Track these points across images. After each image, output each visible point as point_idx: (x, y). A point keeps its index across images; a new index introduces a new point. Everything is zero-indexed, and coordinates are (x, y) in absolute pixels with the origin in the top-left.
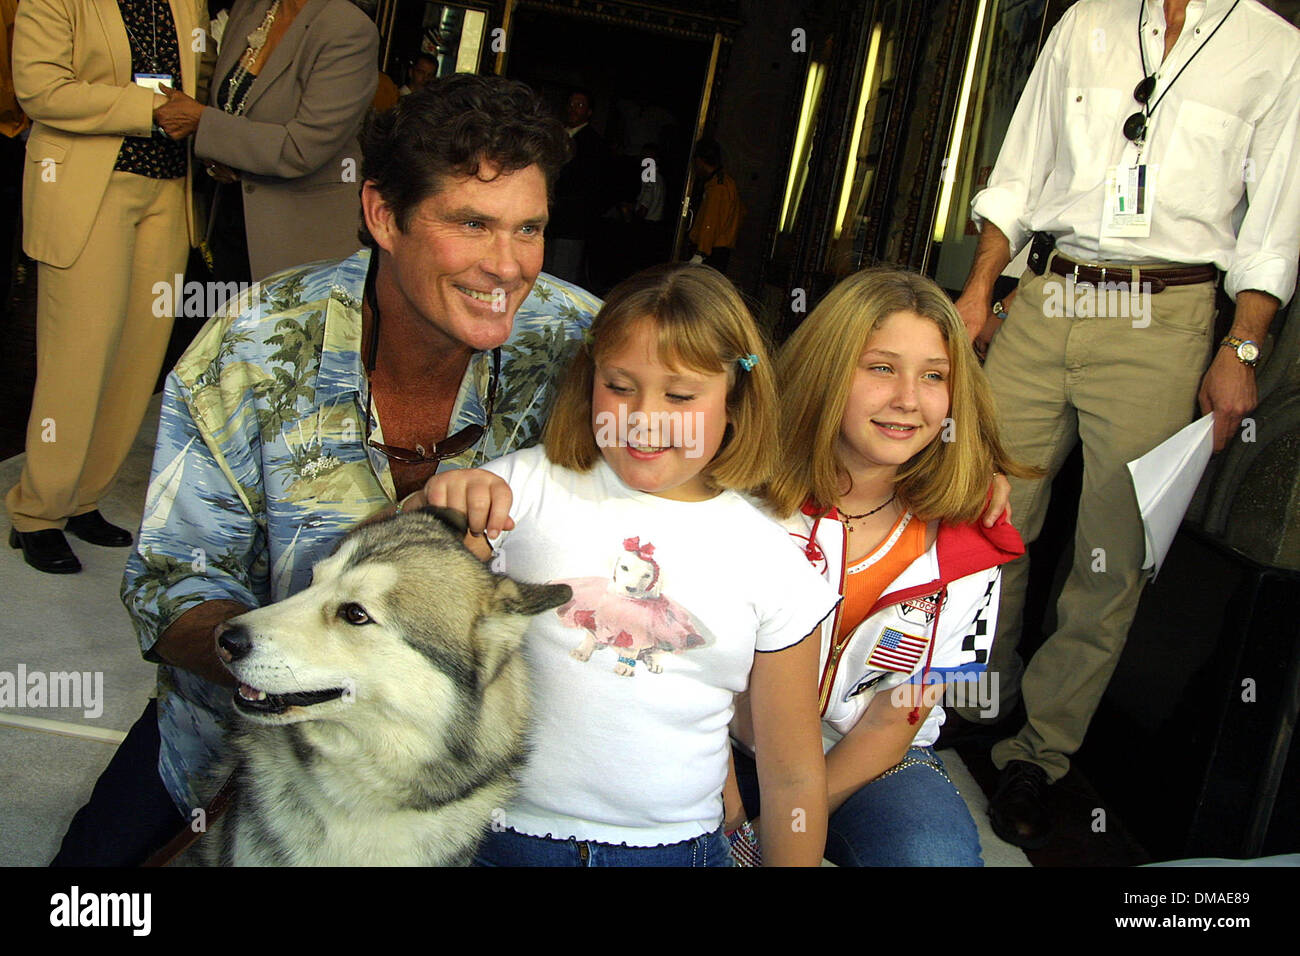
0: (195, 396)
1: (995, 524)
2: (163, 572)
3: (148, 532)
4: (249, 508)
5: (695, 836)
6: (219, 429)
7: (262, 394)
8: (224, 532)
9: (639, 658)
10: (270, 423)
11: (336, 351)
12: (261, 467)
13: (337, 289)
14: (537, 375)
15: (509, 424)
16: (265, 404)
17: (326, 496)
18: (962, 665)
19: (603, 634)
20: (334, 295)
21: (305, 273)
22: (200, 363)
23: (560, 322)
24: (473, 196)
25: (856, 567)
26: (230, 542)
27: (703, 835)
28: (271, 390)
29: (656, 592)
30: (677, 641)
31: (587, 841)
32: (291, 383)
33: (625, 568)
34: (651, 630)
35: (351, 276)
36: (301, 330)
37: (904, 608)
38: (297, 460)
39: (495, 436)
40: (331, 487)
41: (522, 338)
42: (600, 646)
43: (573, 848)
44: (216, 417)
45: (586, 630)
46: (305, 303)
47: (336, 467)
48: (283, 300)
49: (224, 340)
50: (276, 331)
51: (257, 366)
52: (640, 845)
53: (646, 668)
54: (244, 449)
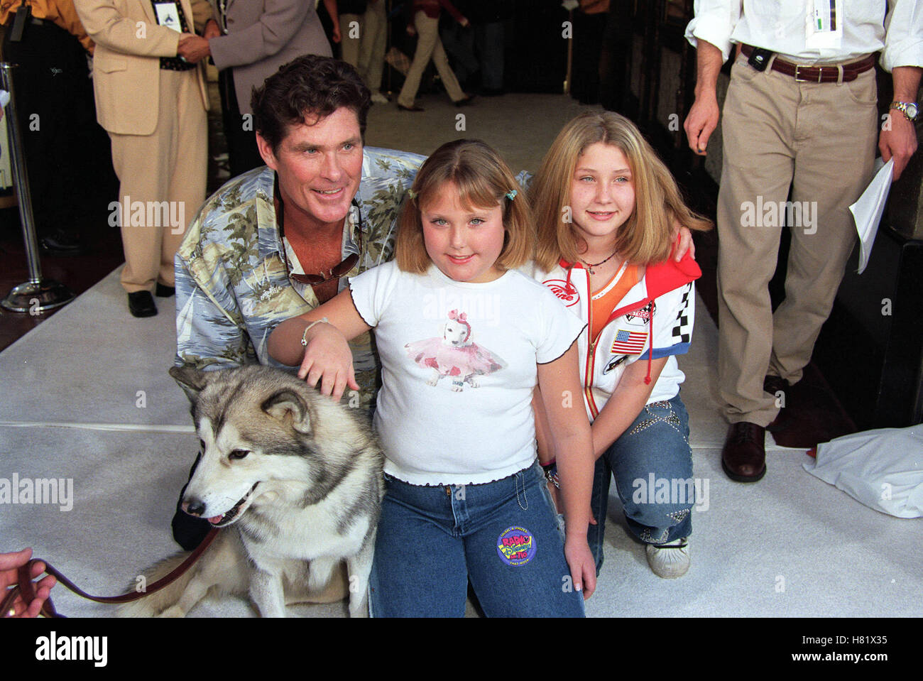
0: (191, 265)
1: (682, 260)
2: (194, 364)
3: (182, 344)
4: (233, 322)
5: (515, 472)
6: (208, 282)
7: (227, 260)
8: (223, 337)
9: (465, 381)
10: (235, 276)
11: (265, 228)
12: (235, 300)
13: (259, 191)
14: (390, 215)
15: (378, 246)
16: (230, 265)
17: (278, 309)
18: (674, 345)
19: (443, 370)
20: (259, 196)
21: (241, 184)
22: (191, 246)
23: (398, 180)
24: (305, 135)
25: (597, 295)
26: (227, 343)
27: (520, 472)
28: (232, 256)
29: (470, 342)
30: (485, 369)
31: (449, 485)
32: (243, 250)
33: (450, 330)
34: (469, 364)
35: (266, 183)
36: (244, 218)
37: (628, 317)
38: (256, 292)
39: (371, 254)
40: (280, 304)
41: (377, 194)
42: (442, 377)
43: (442, 489)
44: (204, 274)
45: (433, 368)
46: (243, 202)
47: (280, 291)
48: (231, 203)
49: (201, 232)
50: (229, 222)
51: (222, 244)
52: (481, 483)
53: (470, 385)
54: (223, 291)
